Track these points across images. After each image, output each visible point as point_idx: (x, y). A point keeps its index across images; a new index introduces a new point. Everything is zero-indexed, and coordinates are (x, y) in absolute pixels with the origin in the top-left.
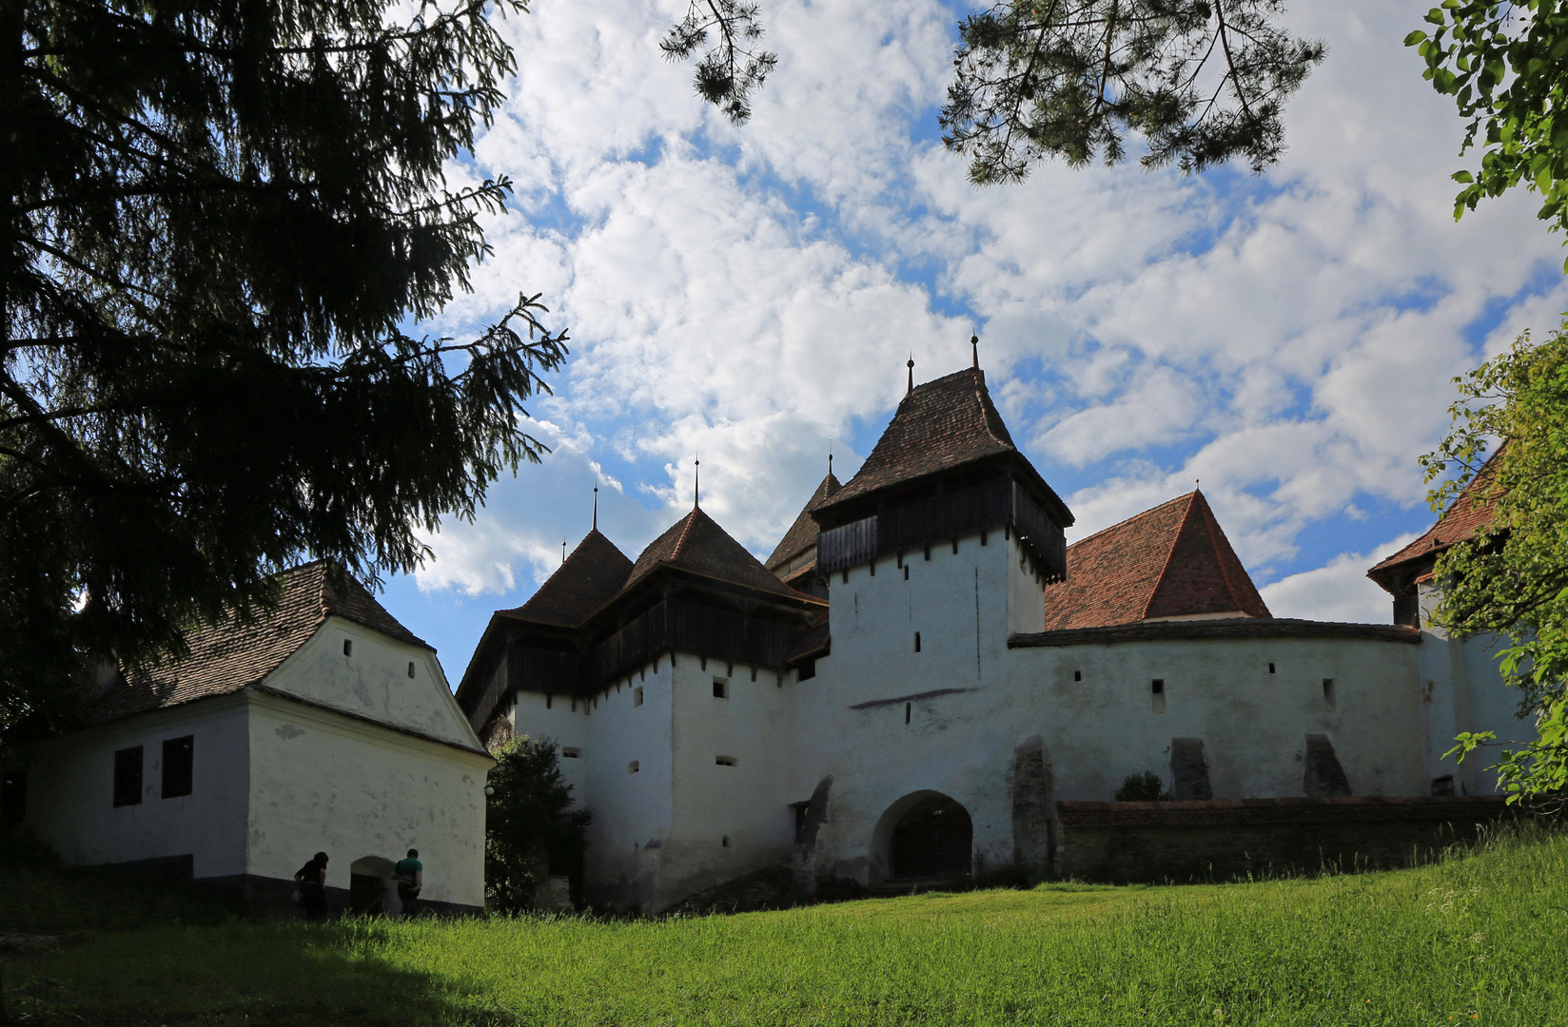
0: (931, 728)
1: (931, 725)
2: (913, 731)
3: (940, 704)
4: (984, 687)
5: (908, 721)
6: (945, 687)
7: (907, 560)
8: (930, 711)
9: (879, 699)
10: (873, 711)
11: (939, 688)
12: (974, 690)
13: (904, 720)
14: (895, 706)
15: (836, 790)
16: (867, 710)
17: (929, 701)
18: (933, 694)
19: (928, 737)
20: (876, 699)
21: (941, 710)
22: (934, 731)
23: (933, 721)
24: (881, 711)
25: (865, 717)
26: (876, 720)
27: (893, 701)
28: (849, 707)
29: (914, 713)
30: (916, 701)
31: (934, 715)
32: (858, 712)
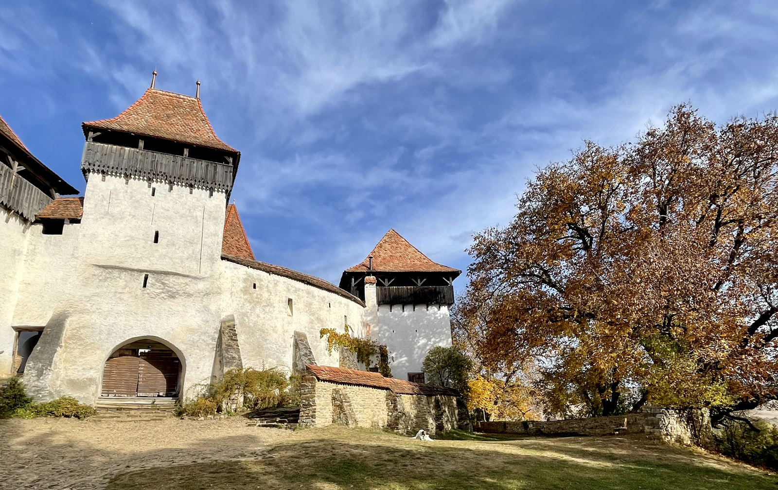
0: (163, 295)
1: (163, 292)
2: (148, 294)
3: (171, 279)
4: (203, 278)
5: (145, 286)
6: (173, 271)
7: (154, 185)
8: (163, 284)
9: (121, 265)
10: (116, 273)
11: (170, 271)
12: (196, 278)
13: (142, 285)
14: (136, 274)
15: (71, 323)
16: (110, 270)
17: (163, 276)
18: (167, 273)
19: (160, 300)
20: (117, 265)
21: (171, 285)
22: (165, 297)
23: (165, 291)
24: (123, 274)
25: (107, 275)
26: (118, 279)
27: (133, 270)
28: (94, 265)
29: (151, 282)
30: (153, 275)
31: (166, 288)
32: (102, 270)
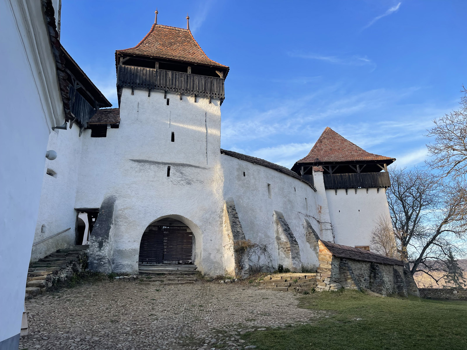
0: (182, 182)
2: (172, 181)
3: (187, 171)
4: (210, 168)
5: (168, 175)
6: (188, 163)
7: (169, 96)
8: (182, 173)
9: (150, 160)
10: (147, 166)
11: (185, 163)
12: (204, 168)
14: (161, 166)
15: (119, 205)
16: (143, 164)
17: (181, 168)
18: (183, 165)
19: (180, 186)
20: (147, 159)
21: (187, 174)
22: (184, 184)
23: (183, 179)
24: (152, 167)
25: (141, 167)
26: (149, 170)
27: (158, 163)
28: (130, 160)
29: (172, 172)
30: (174, 166)
31: (184, 176)
32: (136, 163)
